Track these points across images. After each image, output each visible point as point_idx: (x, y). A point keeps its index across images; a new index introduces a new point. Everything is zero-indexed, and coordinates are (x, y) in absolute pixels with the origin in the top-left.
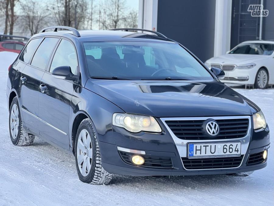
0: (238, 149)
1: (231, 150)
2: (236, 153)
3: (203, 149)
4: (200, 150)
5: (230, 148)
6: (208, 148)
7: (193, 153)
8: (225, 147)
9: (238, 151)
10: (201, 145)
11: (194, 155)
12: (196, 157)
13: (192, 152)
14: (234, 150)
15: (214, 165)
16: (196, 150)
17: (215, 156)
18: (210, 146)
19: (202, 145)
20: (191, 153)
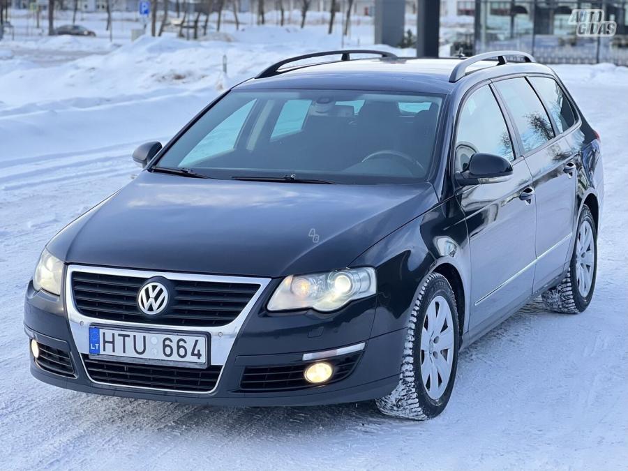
0: (199, 351)
1: (182, 352)
2: (195, 359)
3: (119, 340)
4: (113, 342)
5: (179, 347)
6: (129, 341)
7: (99, 347)
8: (167, 342)
9: (199, 355)
10: (113, 332)
11: (102, 352)
12: (104, 357)
13: (97, 345)
14: (189, 352)
15: (155, 380)
16: (105, 342)
17: (146, 359)
18: (132, 337)
19: (117, 332)
20: (94, 346)
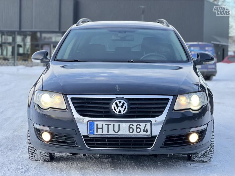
0: (147, 129)
1: (138, 130)
2: (145, 133)
3: (105, 127)
4: (102, 128)
5: (137, 128)
6: (111, 127)
7: (94, 131)
8: (131, 126)
9: (147, 131)
10: (102, 123)
11: (95, 133)
12: (97, 135)
13: (93, 130)
14: (142, 130)
15: (121, 145)
16: (97, 128)
17: (119, 135)
18: (112, 125)
19: (104, 123)
20: (91, 131)
